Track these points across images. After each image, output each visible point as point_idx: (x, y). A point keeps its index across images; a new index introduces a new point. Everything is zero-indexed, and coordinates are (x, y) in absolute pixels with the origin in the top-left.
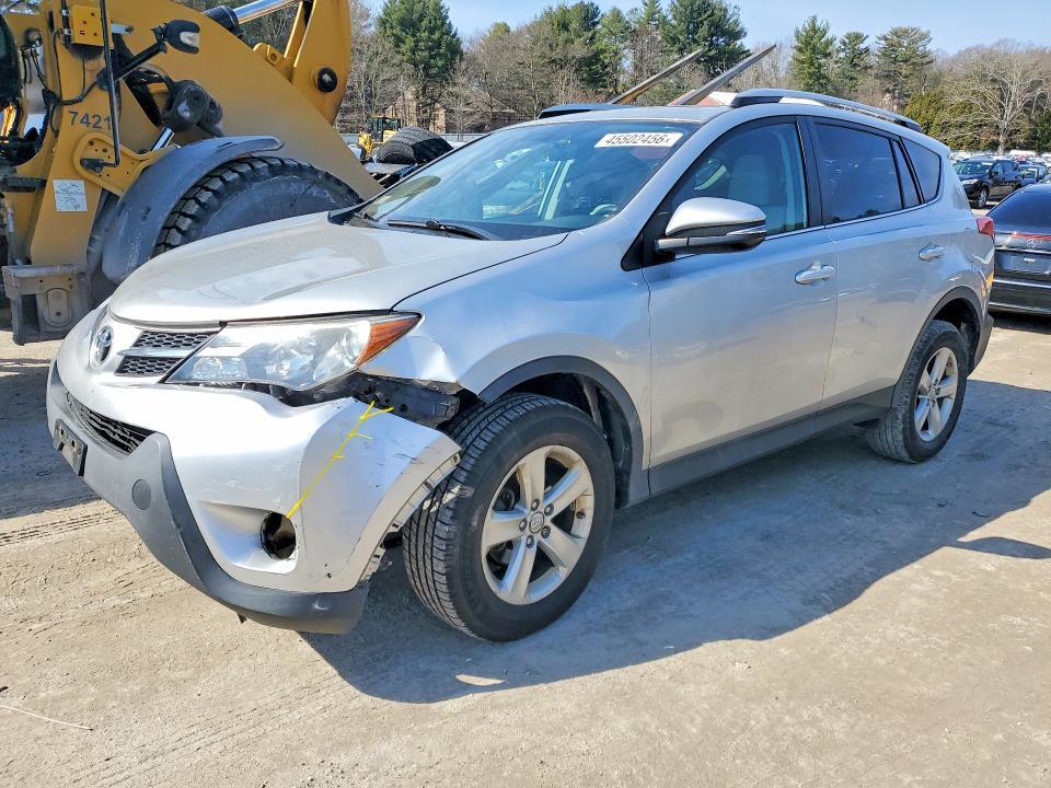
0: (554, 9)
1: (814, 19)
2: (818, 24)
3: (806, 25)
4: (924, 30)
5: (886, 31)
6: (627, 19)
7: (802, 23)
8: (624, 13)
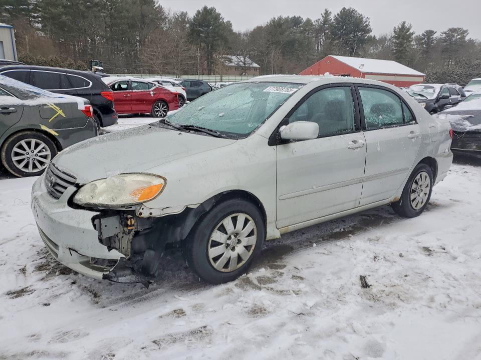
0: (276, 19)
1: (404, 23)
2: (406, 25)
3: (400, 26)
4: (465, 29)
5: (446, 30)
6: (314, 24)
7: (397, 25)
8: (313, 21)
